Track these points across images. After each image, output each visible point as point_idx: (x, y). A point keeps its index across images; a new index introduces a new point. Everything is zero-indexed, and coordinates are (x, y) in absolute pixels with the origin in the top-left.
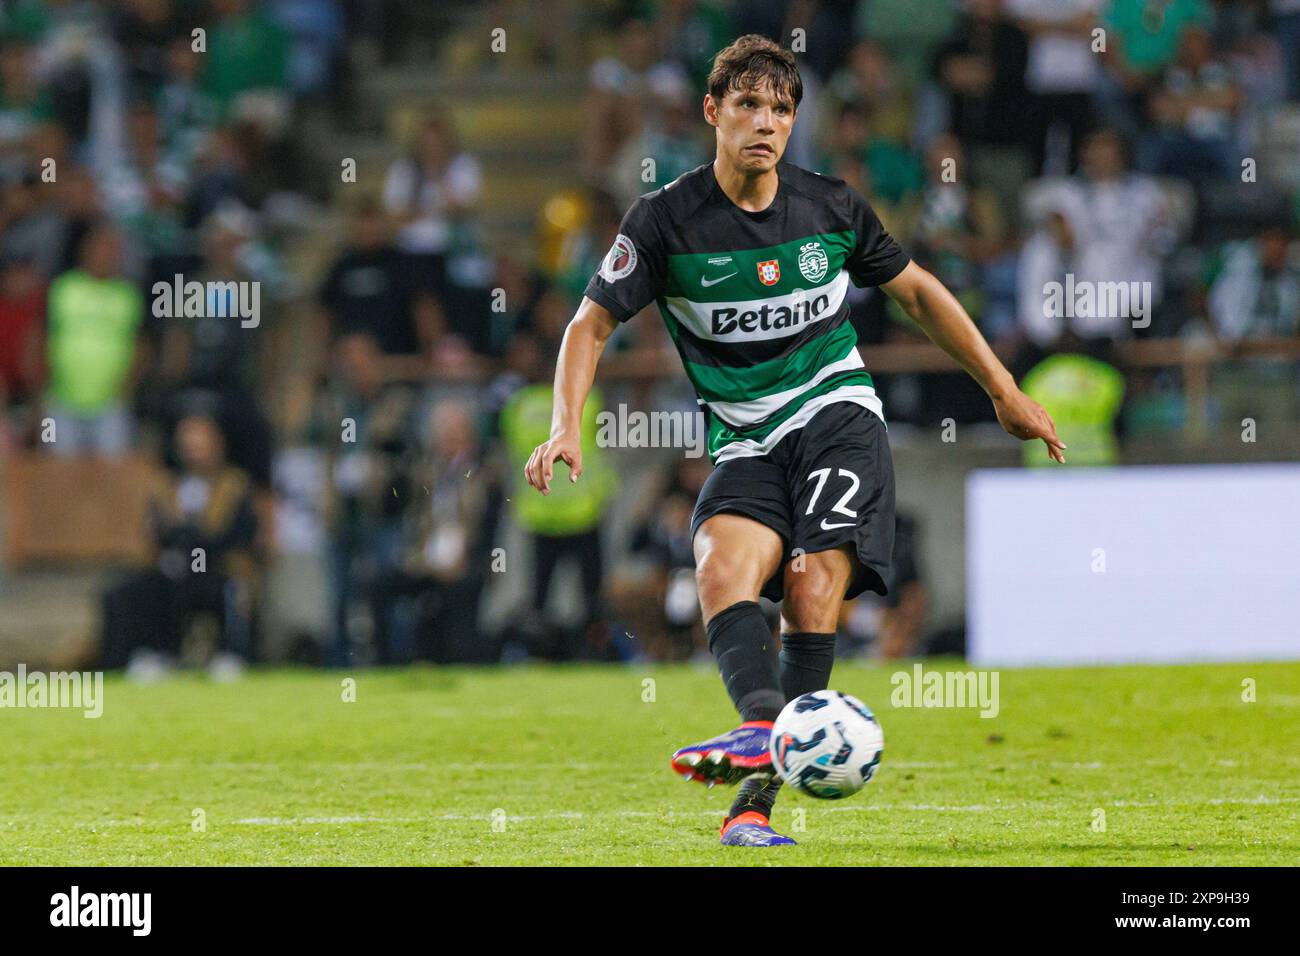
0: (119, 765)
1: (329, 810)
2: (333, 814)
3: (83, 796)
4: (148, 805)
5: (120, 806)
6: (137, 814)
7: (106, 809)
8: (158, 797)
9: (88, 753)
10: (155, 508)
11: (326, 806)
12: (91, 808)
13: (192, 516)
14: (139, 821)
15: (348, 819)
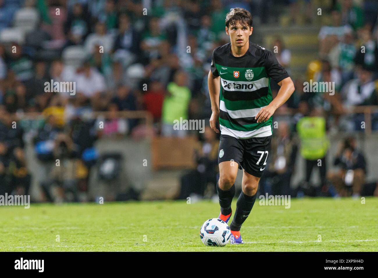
0: (186, 227)
1: (247, 240)
2: (248, 241)
3: (175, 236)
4: (194, 238)
5: (186, 239)
6: (191, 241)
7: (182, 240)
8: (197, 236)
9: (177, 223)
10: (196, 152)
11: (246, 239)
12: (178, 239)
13: (207, 155)
14: (192, 243)
15: (252, 242)
